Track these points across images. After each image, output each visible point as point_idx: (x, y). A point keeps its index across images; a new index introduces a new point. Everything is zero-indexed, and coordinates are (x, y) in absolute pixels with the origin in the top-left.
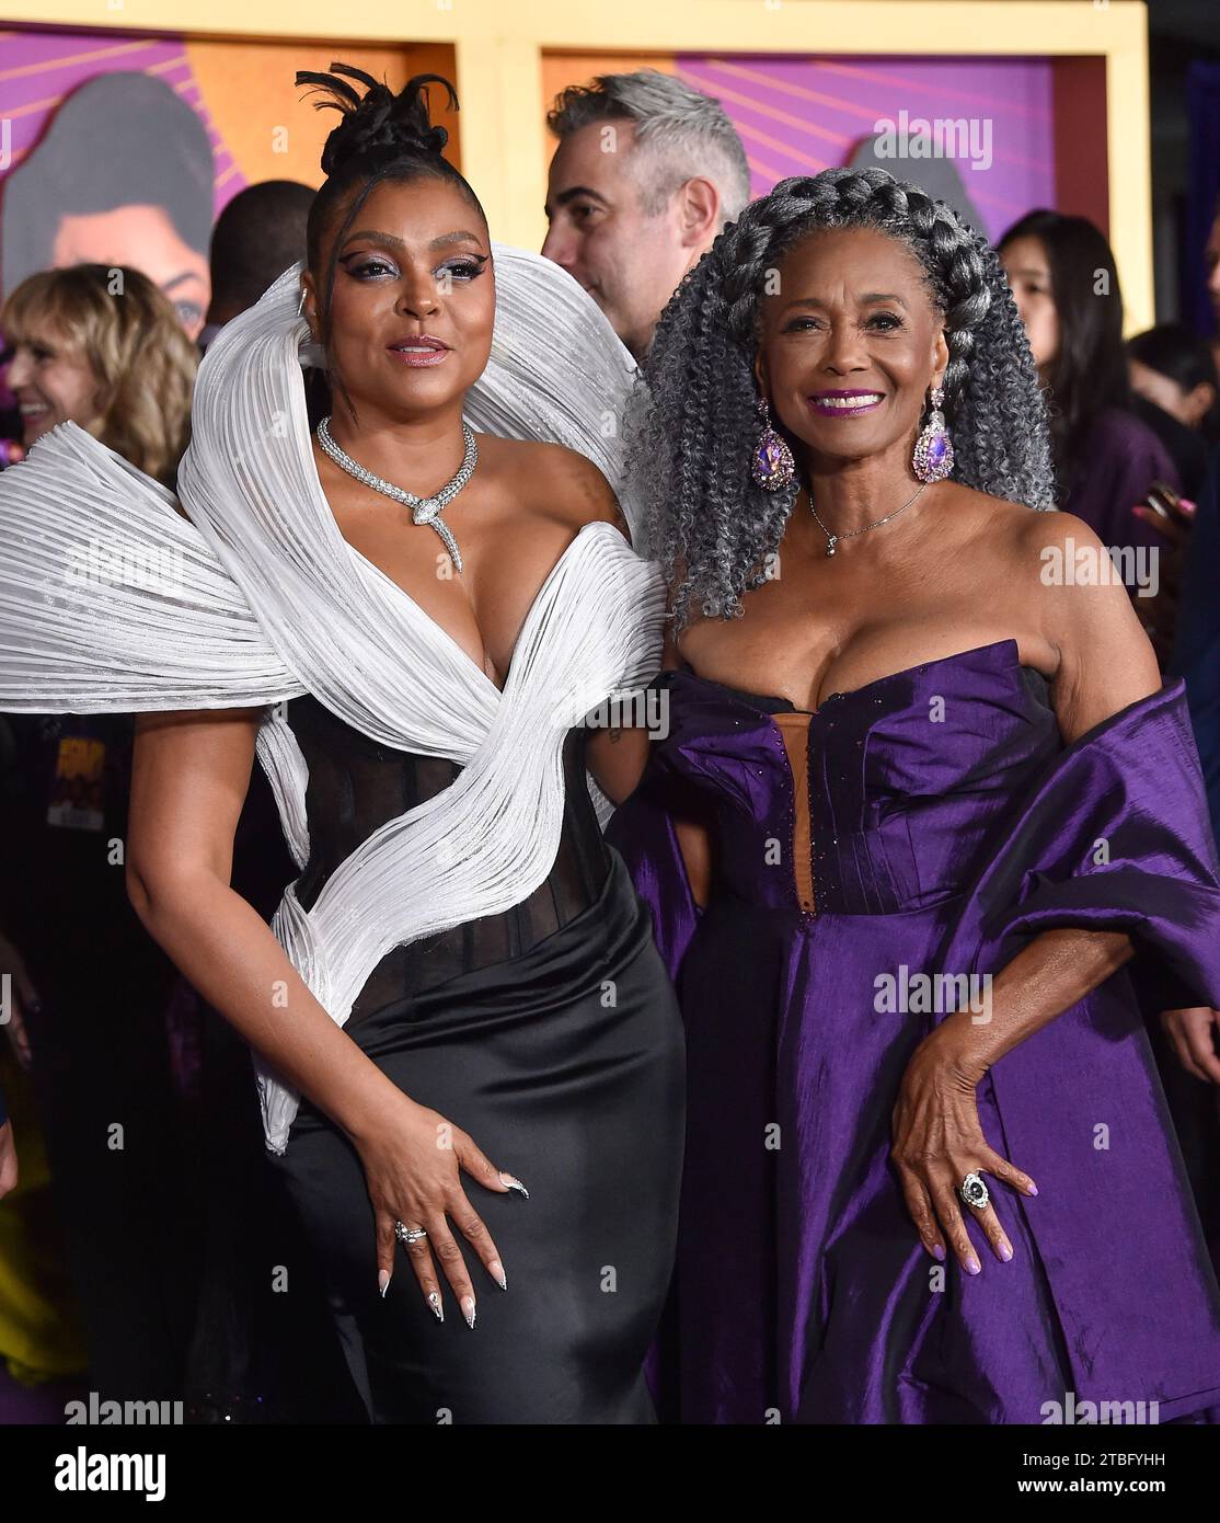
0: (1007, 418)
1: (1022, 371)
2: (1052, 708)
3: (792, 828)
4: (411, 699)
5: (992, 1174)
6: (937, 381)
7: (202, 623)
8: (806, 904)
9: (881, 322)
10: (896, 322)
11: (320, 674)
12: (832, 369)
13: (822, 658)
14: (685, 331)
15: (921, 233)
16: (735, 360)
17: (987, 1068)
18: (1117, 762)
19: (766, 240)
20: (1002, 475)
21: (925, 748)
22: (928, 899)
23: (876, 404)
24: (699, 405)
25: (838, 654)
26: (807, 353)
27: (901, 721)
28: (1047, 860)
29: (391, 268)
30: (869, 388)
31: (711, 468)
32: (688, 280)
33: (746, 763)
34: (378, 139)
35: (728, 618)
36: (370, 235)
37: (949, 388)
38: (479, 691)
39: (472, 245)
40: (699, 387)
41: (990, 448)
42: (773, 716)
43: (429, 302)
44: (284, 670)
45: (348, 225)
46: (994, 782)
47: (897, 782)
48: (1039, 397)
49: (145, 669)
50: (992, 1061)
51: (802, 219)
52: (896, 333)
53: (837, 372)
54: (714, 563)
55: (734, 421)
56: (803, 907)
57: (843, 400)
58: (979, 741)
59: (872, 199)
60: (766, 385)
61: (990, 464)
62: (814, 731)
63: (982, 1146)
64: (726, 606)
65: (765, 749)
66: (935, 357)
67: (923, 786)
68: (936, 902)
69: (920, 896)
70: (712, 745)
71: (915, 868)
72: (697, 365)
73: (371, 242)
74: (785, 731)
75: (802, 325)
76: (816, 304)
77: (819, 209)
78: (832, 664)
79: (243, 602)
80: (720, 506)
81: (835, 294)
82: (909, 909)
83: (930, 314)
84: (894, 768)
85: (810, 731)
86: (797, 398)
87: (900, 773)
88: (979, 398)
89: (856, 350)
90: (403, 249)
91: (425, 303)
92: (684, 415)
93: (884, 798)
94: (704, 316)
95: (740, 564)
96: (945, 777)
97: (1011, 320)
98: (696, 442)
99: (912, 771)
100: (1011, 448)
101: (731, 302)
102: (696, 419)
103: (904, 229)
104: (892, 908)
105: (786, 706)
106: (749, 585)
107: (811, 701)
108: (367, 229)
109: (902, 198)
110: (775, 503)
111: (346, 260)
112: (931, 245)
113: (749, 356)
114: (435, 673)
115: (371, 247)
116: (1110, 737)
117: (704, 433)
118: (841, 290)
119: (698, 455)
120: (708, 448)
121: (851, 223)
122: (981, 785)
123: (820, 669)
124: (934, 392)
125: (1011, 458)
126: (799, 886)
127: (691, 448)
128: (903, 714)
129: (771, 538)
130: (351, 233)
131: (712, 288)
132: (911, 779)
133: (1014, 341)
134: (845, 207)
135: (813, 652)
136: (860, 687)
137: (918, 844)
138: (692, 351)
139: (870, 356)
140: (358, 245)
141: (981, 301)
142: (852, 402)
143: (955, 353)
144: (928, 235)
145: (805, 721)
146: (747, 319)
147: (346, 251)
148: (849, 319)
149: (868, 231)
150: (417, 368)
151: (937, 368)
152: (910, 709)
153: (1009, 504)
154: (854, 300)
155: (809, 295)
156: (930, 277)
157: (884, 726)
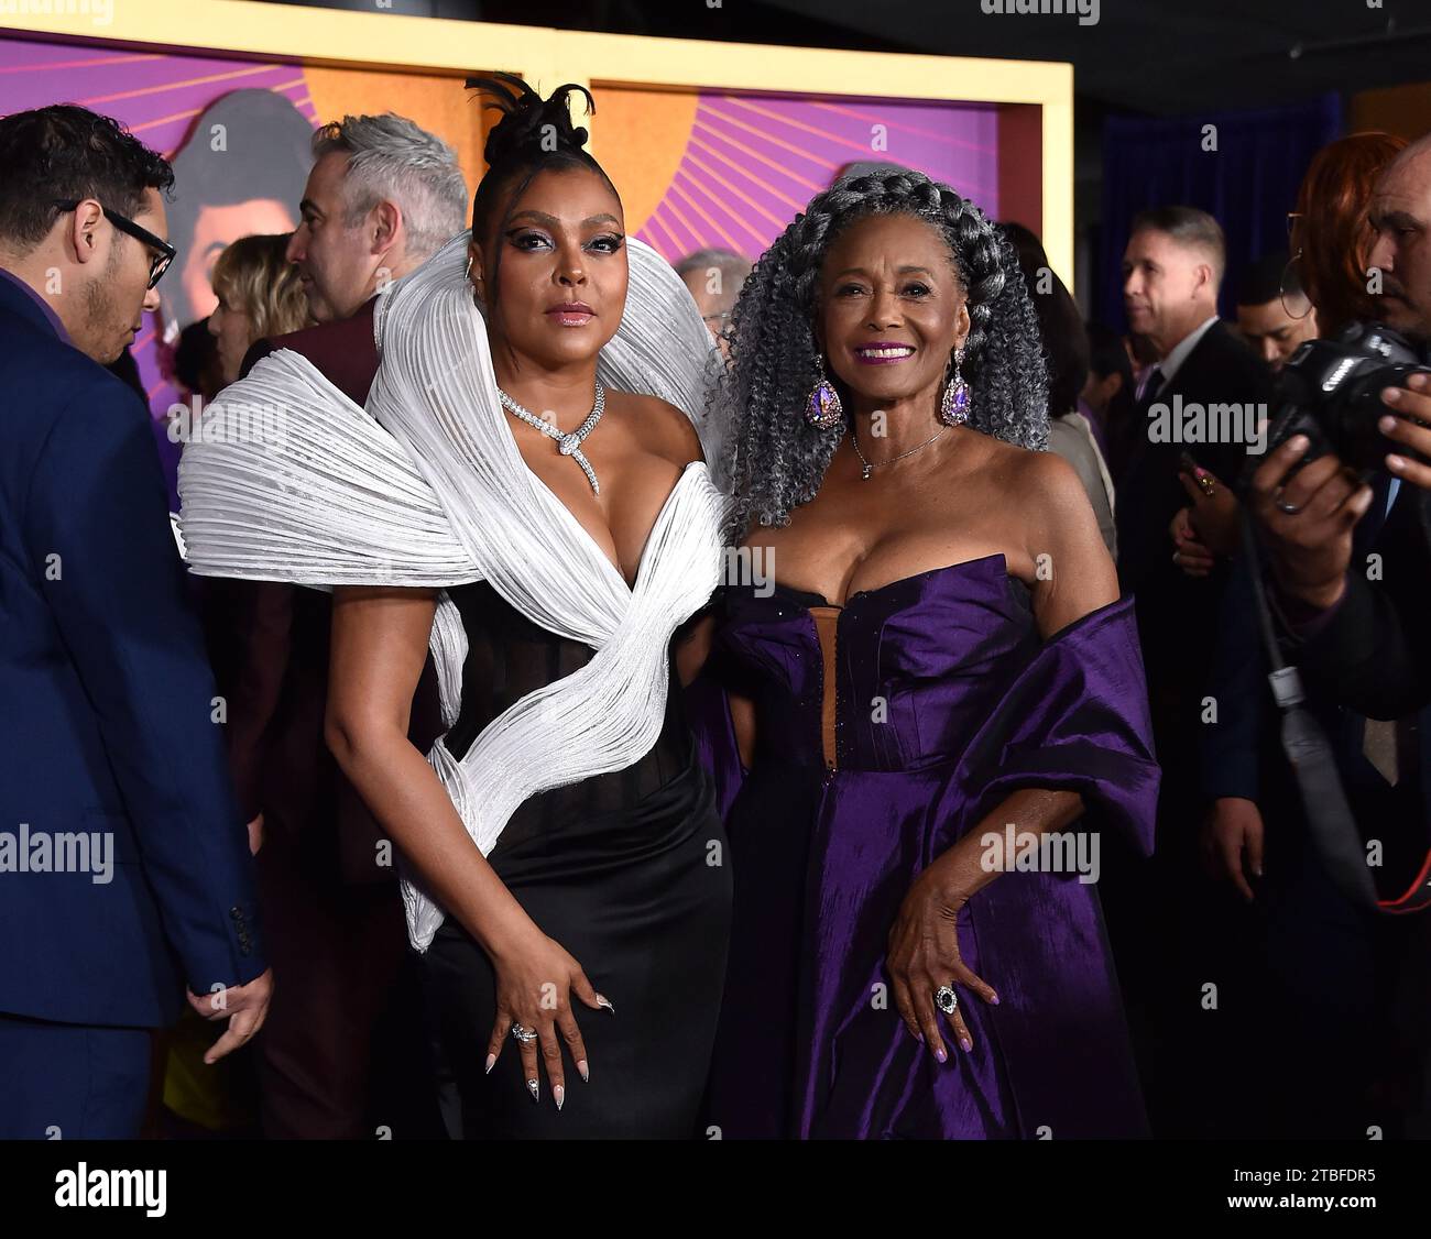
0: (1014, 377)
1: (1028, 341)
2: (1032, 611)
3: (821, 702)
4: (565, 590)
5: (963, 985)
6: (960, 343)
7: (405, 516)
8: (831, 762)
9: (913, 290)
10: (925, 290)
11: (495, 564)
12: (873, 325)
13: (850, 562)
14: (759, 300)
15: (949, 222)
16: (799, 324)
17: (966, 899)
18: (1079, 657)
19: (826, 224)
20: (1008, 423)
21: (927, 638)
22: (926, 762)
23: (909, 356)
24: (767, 359)
25: (864, 558)
26: (853, 313)
27: (910, 616)
28: (1020, 736)
29: (549, 241)
30: (902, 342)
31: (774, 410)
32: (765, 258)
33: (788, 648)
34: (533, 135)
35: (778, 527)
36: (532, 214)
37: (970, 352)
38: (616, 589)
39: (613, 225)
40: (768, 344)
41: (1001, 402)
42: (810, 609)
43: (579, 272)
44: (466, 558)
45: (514, 205)
46: (984, 669)
47: (905, 666)
48: (1041, 362)
49: (360, 550)
50: (971, 894)
51: (855, 207)
52: (925, 298)
53: (877, 328)
54: (769, 483)
55: (795, 373)
56: (828, 764)
57: (881, 351)
58: (973, 635)
59: (911, 194)
60: (822, 342)
61: (1000, 416)
62: (842, 622)
63: (957, 962)
64: (776, 518)
65: (801, 636)
66: (958, 325)
67: (926, 669)
68: (933, 764)
69: (922, 758)
70: (760, 631)
71: (917, 736)
72: (767, 326)
73: (533, 219)
74: (818, 622)
75: (850, 290)
76: (862, 273)
77: (869, 201)
78: (859, 566)
79: (435, 501)
80: (777, 439)
81: (878, 266)
82: (911, 768)
83: (955, 289)
84: (904, 655)
85: (838, 623)
86: (845, 350)
87: (909, 659)
88: (994, 361)
89: (892, 312)
90: (559, 227)
91: (577, 272)
92: (755, 365)
93: (895, 679)
94: (775, 286)
95: (792, 485)
96: (941, 663)
97: (1021, 298)
98: (763, 388)
99: (918, 656)
100: (1017, 404)
101: (798, 275)
102: (763, 370)
103: (936, 218)
104: (897, 766)
105: (819, 600)
106: (797, 502)
107: (839, 598)
108: (529, 209)
109: (937, 195)
110: (823, 440)
111: (511, 234)
112: (959, 233)
113: (811, 321)
114: (585, 570)
115: (533, 224)
116: (1074, 638)
117: (771, 382)
118: (882, 262)
119: (764, 399)
120: (772, 394)
121: (893, 210)
122: (974, 670)
123: (849, 570)
124: (957, 352)
125: (1016, 410)
126: (825, 748)
127: (758, 393)
128: (912, 610)
129: (818, 467)
130: (516, 211)
131: (782, 264)
132: (915, 663)
133: (1022, 315)
134: (890, 199)
135: (843, 556)
136: (879, 588)
137: (921, 716)
138: (765, 315)
139: (903, 316)
140: (521, 222)
141: (997, 280)
142: (888, 353)
143: (976, 323)
144: (957, 226)
145: (834, 614)
146: (810, 288)
147: (512, 227)
148: (889, 286)
149: (907, 217)
150: (569, 327)
151: (960, 333)
152: (918, 607)
153: (1012, 445)
154: (892, 272)
155: (857, 266)
156: (956, 257)
157: (896, 620)
